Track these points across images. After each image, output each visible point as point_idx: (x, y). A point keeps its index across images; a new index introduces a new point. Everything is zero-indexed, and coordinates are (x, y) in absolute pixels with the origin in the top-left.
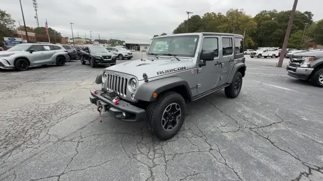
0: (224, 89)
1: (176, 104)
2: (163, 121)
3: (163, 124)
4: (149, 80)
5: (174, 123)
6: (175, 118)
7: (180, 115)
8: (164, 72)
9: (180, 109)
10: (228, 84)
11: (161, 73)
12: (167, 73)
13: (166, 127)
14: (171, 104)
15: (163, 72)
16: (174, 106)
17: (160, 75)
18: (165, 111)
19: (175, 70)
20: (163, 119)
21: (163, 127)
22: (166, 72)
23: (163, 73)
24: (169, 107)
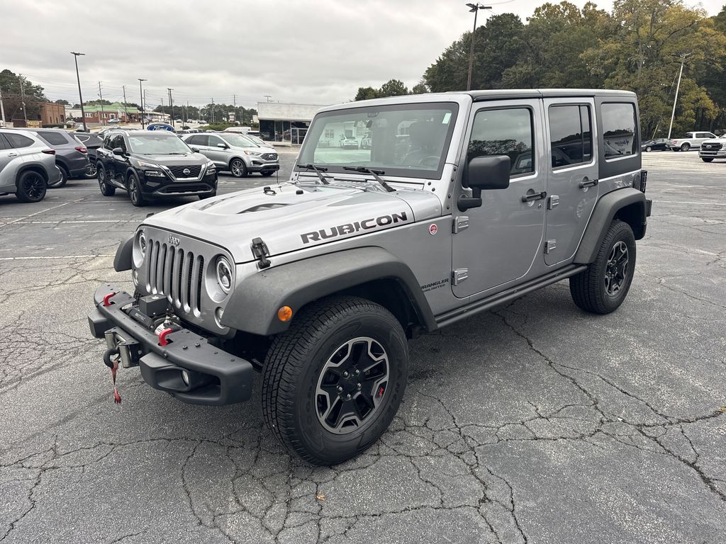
0: (568, 280)
1: (370, 341)
2: (322, 399)
3: (323, 408)
4: (274, 261)
5: (363, 406)
6: (367, 389)
7: (386, 379)
8: (329, 233)
9: (384, 356)
10: (578, 265)
11: (315, 238)
12: (339, 236)
13: (332, 421)
14: (351, 343)
15: (323, 232)
16: (359, 348)
17: (312, 242)
18: (329, 364)
19: (368, 224)
20: (319, 391)
21: (322, 419)
22: (335, 234)
23: (324, 236)
24: (344, 351)
